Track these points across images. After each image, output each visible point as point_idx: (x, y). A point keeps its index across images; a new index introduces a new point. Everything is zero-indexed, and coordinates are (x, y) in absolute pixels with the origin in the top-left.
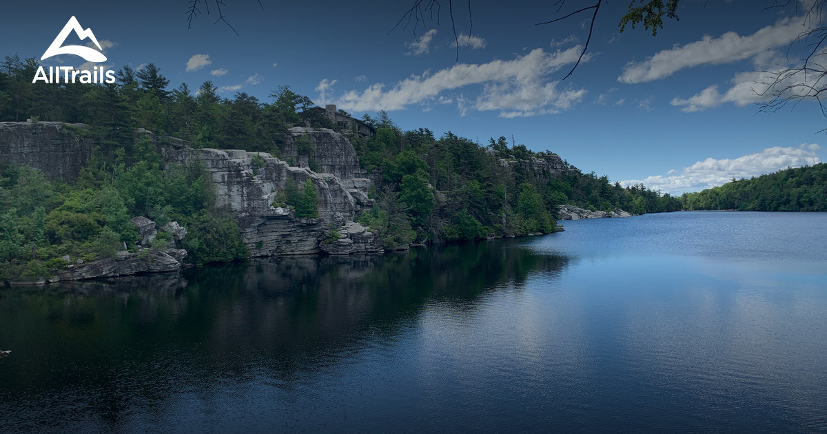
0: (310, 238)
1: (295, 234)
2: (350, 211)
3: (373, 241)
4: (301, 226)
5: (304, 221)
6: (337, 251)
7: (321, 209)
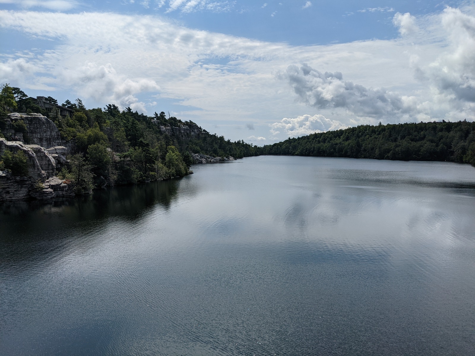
0: (23, 189)
1: (12, 187)
2: (53, 169)
3: (68, 190)
4: (16, 182)
5: (18, 178)
6: (43, 197)
7: (30, 170)
